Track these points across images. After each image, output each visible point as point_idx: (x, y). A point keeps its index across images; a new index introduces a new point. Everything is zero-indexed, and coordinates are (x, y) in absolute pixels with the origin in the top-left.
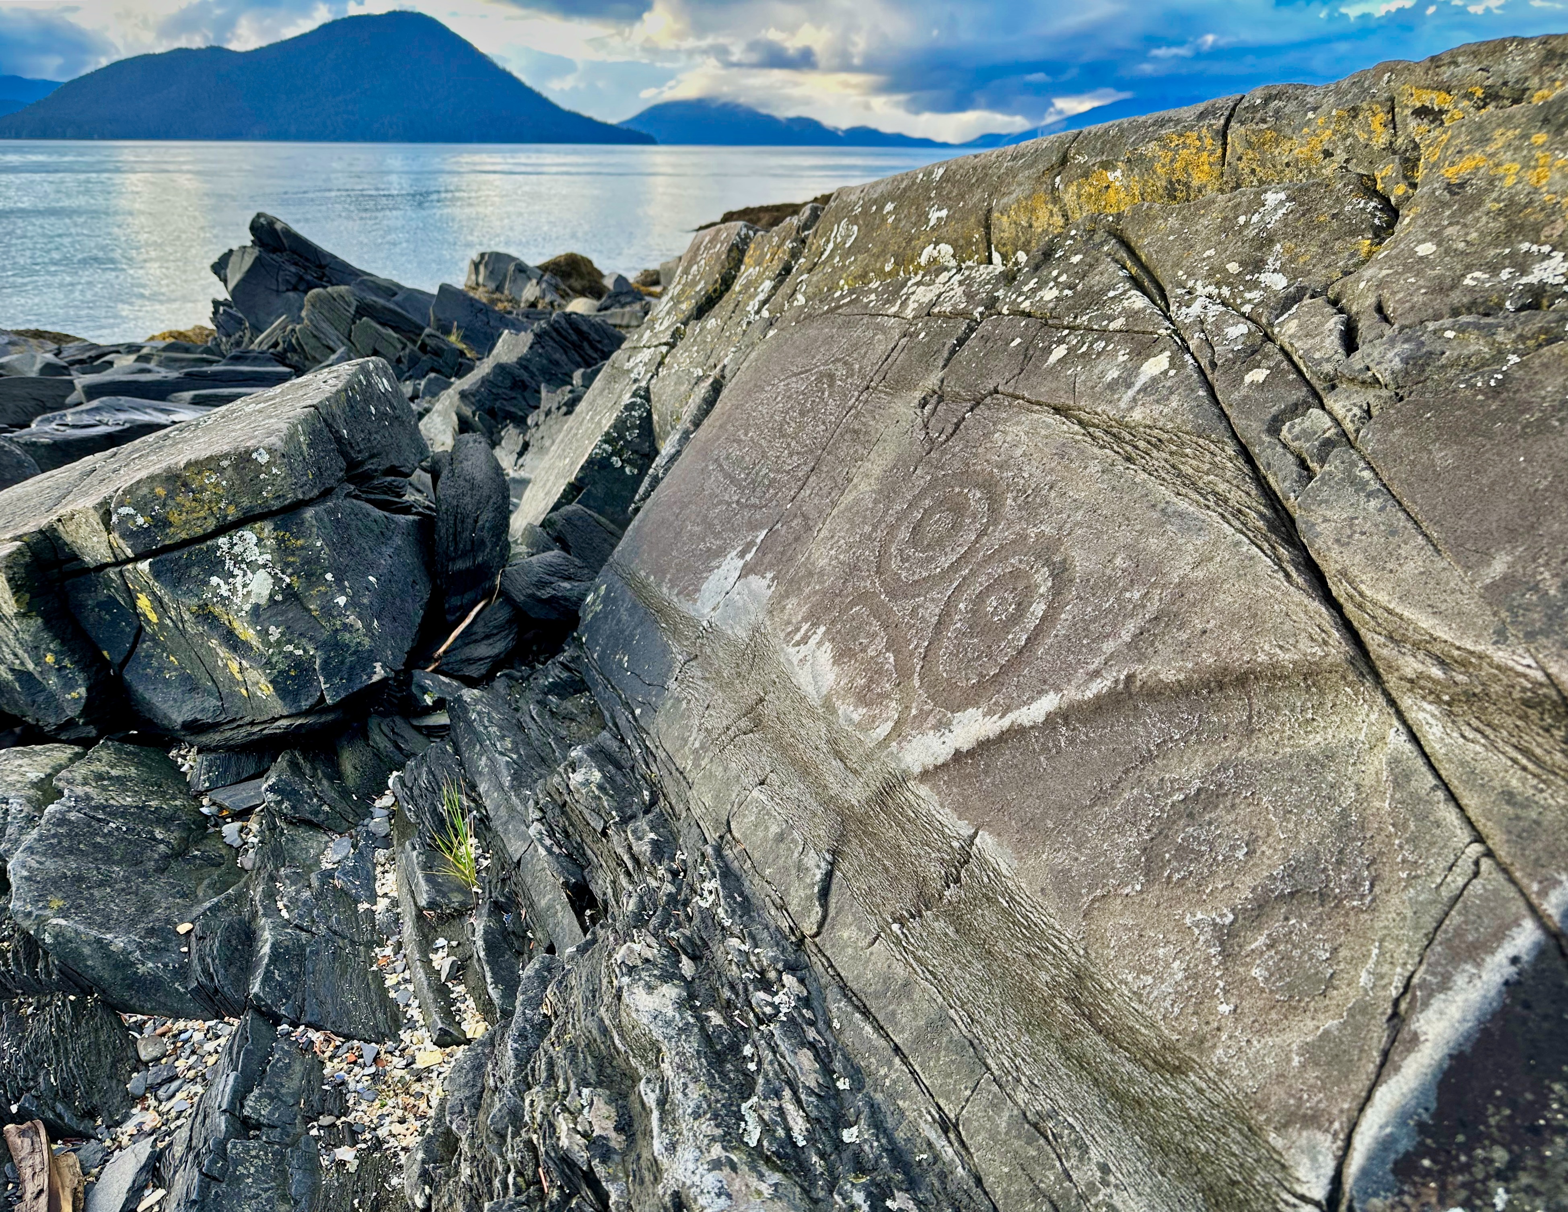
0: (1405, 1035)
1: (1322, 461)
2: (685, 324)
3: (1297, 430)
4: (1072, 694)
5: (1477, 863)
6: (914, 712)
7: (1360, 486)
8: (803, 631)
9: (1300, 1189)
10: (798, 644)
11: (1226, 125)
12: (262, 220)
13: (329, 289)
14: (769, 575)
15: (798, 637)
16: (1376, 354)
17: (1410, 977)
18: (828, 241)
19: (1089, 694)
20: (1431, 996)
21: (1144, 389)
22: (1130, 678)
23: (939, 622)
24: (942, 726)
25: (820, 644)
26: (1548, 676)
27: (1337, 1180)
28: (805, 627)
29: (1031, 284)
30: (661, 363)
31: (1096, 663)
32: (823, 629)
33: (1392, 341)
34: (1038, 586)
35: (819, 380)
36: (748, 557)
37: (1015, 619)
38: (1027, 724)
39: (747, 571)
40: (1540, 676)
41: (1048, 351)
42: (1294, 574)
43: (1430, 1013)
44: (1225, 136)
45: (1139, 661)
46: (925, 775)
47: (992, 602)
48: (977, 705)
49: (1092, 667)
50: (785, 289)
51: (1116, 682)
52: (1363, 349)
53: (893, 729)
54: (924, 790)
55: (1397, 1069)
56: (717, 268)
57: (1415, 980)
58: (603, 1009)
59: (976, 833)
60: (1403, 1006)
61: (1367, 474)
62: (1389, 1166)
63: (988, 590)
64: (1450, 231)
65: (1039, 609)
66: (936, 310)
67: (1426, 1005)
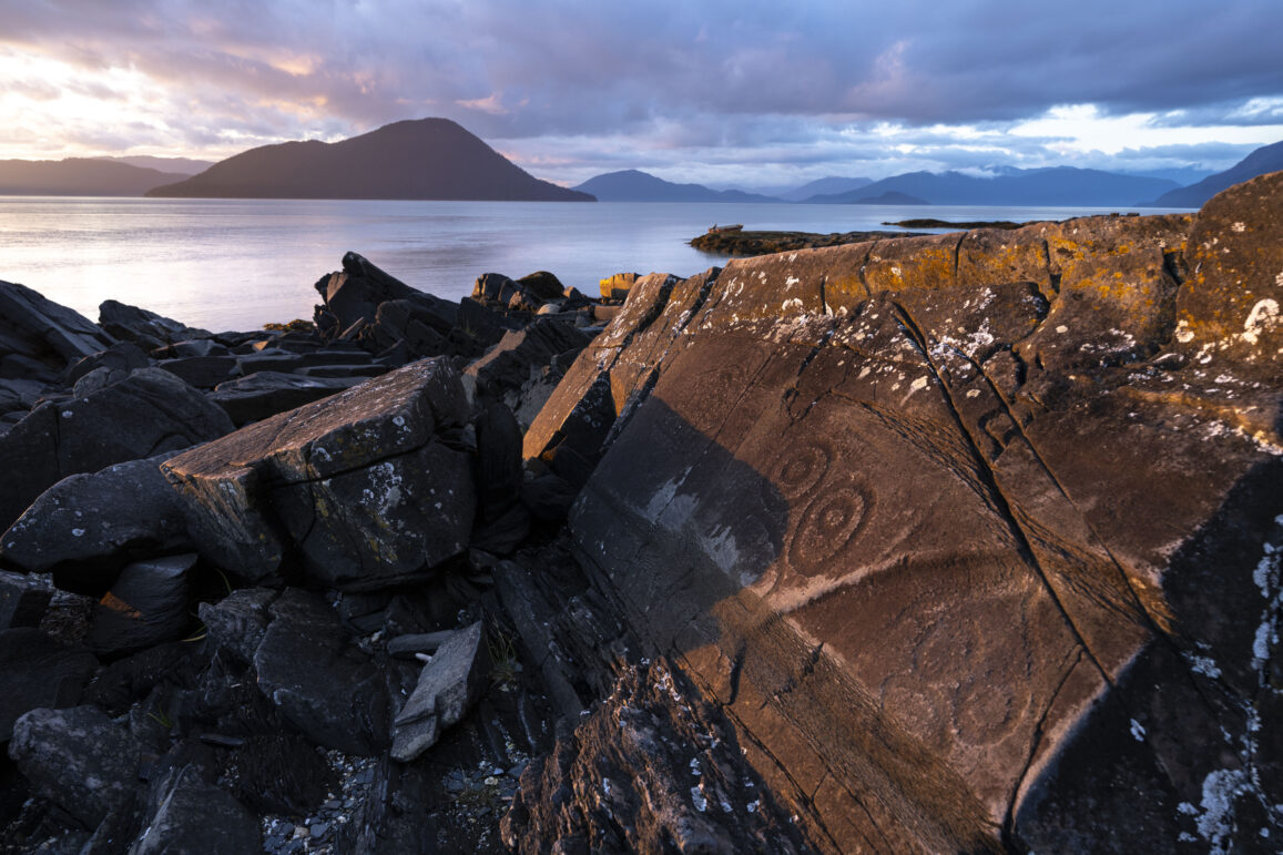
0: (1043, 740)
1: (1007, 442)
2: (633, 334)
3: (994, 424)
4: (875, 567)
5: (1079, 655)
6: (786, 577)
7: (1026, 458)
8: (716, 529)
9: (991, 820)
10: (713, 537)
11: (958, 249)
12: (351, 257)
13: (394, 301)
14: (695, 495)
15: (714, 533)
16: (1035, 385)
17: (1047, 711)
18: (725, 290)
19: (884, 567)
20: (1056, 720)
21: (913, 397)
22: (906, 559)
23: (799, 526)
24: (802, 584)
25: (727, 538)
26: (1113, 559)
27: (1009, 814)
28: (718, 527)
29: (850, 329)
30: (617, 358)
31: (888, 550)
32: (730, 528)
33: (1043, 380)
34: (856, 506)
35: (722, 377)
36: (681, 483)
37: (844, 524)
38: (850, 583)
39: (679, 492)
40: (1109, 559)
41: (859, 370)
42: (992, 503)
43: (1055, 729)
44: (957, 254)
45: (911, 549)
46: (793, 613)
47: (830, 514)
48: (822, 573)
49: (885, 552)
50: (698, 318)
51: (899, 561)
52: (1029, 382)
53: (774, 587)
54: (792, 622)
55: (1039, 757)
56: (653, 301)
57: (1049, 713)
58: (611, 740)
59: (821, 646)
60: (1043, 727)
61: (1030, 452)
62: (1036, 807)
63: (827, 509)
64: (1075, 320)
65: (856, 519)
66: (793, 339)
67: (1053, 725)
